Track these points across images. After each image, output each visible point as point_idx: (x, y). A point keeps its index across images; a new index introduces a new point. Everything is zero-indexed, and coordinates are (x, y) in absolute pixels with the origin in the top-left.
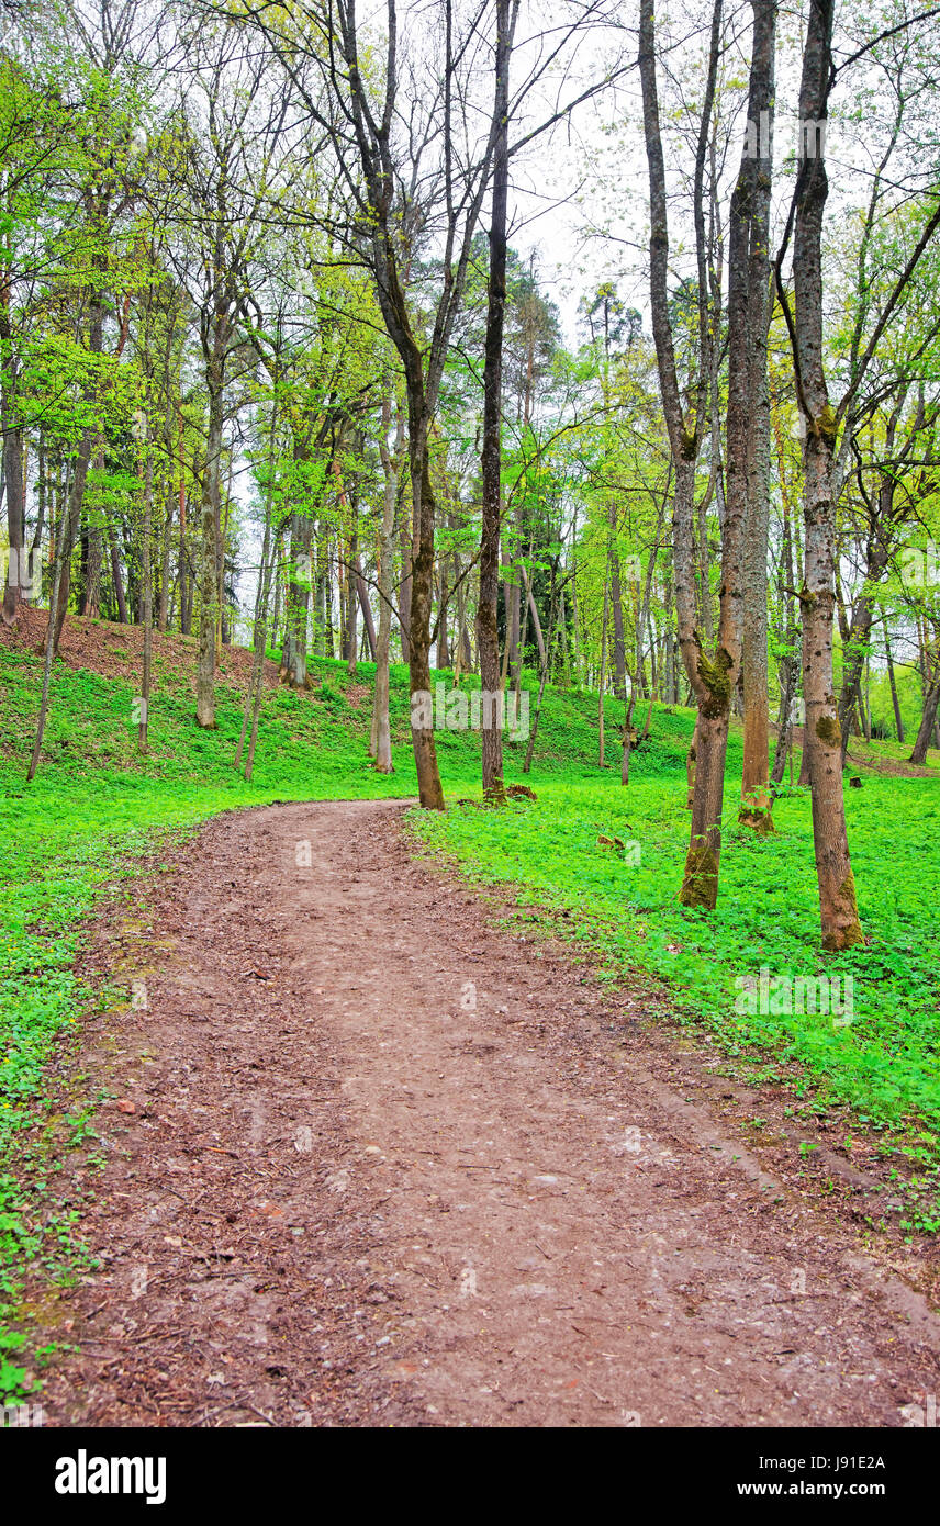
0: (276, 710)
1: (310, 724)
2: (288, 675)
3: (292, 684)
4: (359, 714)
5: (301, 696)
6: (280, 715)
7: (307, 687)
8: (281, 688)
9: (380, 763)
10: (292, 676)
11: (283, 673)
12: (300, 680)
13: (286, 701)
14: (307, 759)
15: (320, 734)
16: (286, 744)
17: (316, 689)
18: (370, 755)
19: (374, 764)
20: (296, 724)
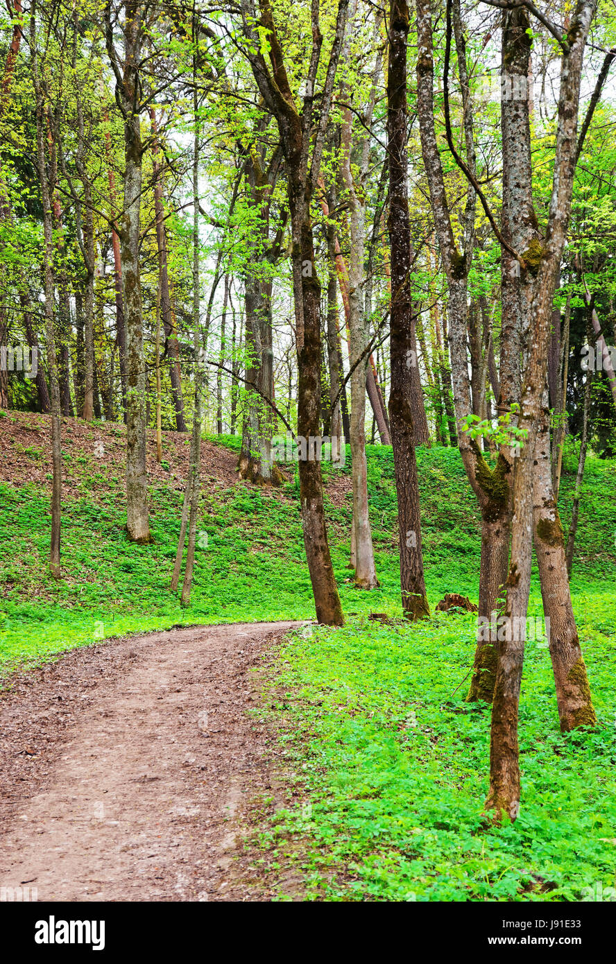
0: (232, 514)
1: (276, 530)
2: (250, 468)
3: (255, 479)
4: (343, 514)
5: (266, 494)
6: (237, 521)
7: (275, 482)
8: (240, 483)
9: (361, 577)
10: (256, 469)
11: (244, 465)
12: (266, 473)
13: (245, 502)
14: (267, 575)
15: (288, 543)
16: (241, 557)
17: (287, 485)
18: (350, 567)
19: (353, 578)
20: (257, 531)
